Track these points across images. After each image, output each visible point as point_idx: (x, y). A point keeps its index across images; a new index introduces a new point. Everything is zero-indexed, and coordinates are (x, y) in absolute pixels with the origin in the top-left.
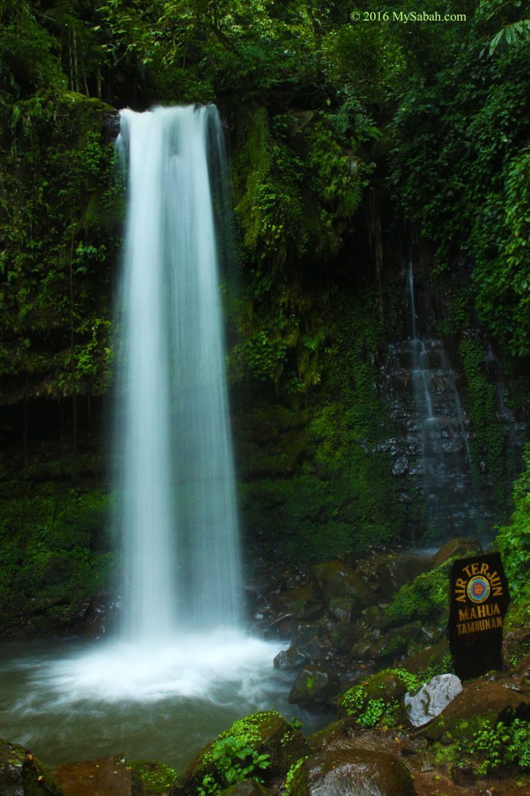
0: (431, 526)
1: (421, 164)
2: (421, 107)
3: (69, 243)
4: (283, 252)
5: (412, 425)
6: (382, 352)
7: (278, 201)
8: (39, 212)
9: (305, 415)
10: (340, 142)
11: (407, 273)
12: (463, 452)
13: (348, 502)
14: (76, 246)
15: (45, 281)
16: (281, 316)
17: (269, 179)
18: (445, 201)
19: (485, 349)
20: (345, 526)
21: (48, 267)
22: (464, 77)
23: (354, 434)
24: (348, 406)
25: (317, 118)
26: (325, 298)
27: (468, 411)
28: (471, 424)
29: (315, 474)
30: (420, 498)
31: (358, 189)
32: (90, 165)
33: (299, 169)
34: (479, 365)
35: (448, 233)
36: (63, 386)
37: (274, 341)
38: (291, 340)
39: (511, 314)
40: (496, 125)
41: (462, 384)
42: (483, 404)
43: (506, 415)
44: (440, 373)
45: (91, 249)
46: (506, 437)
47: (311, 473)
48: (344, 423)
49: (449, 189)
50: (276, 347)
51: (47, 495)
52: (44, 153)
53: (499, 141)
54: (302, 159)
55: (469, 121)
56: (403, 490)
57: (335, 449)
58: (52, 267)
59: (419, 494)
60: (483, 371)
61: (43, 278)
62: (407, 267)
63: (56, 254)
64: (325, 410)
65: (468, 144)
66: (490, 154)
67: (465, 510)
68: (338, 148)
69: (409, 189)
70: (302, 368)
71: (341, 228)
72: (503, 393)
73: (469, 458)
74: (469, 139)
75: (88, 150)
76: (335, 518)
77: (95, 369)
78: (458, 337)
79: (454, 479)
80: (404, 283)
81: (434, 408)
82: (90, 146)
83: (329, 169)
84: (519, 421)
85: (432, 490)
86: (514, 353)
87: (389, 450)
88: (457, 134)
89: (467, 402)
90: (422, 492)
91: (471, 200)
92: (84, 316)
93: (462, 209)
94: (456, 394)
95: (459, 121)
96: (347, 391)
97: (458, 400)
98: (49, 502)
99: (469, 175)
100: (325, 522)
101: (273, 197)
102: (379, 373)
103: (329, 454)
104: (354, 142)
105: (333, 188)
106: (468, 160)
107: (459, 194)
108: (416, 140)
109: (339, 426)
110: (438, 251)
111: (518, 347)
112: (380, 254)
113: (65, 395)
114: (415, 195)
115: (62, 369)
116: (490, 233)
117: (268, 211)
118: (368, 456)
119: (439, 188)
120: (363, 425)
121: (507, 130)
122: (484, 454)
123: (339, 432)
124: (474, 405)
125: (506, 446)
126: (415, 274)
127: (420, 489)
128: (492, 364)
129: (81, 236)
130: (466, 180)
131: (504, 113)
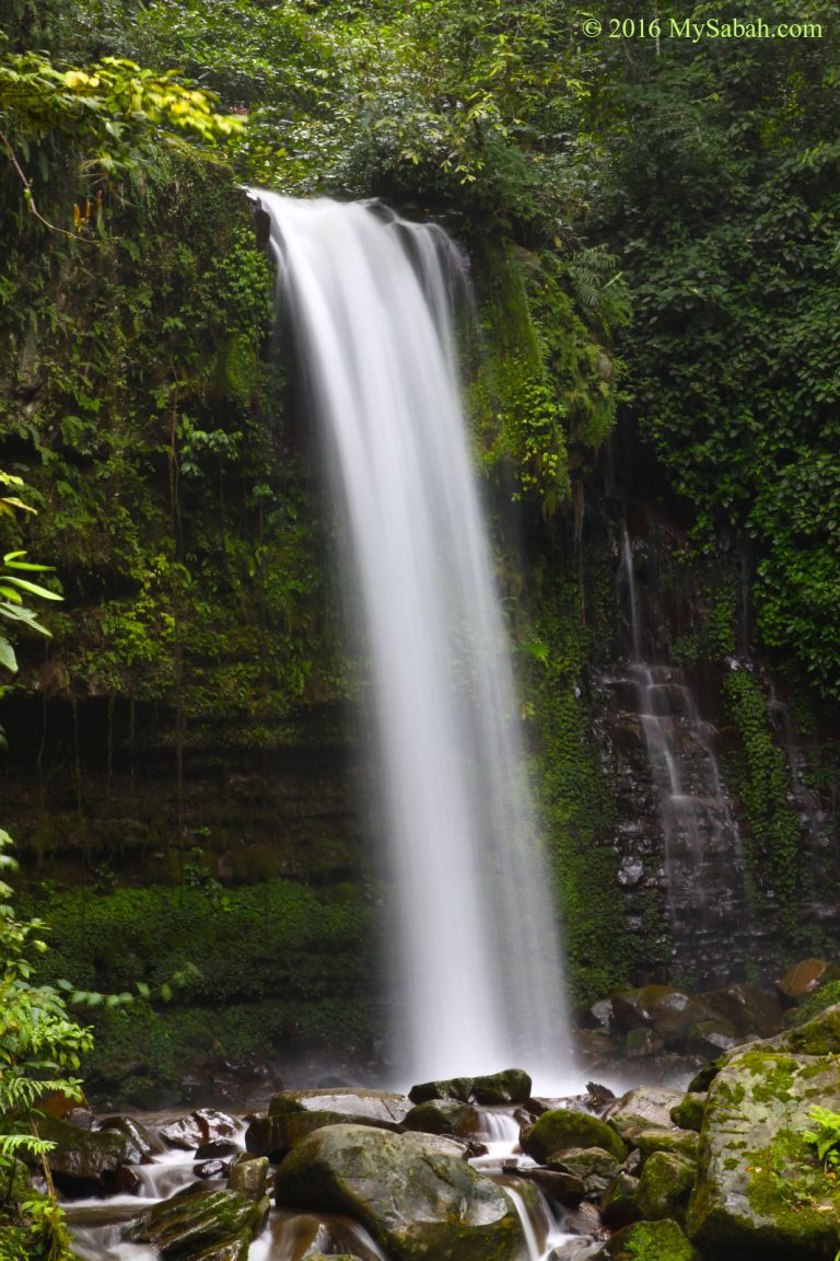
5: (647, 803)
6: (585, 678)
10: (584, 319)
11: (621, 549)
12: (730, 854)
19: (766, 691)
25: (546, 267)
27: (736, 789)
28: (742, 809)
30: (661, 926)
31: (613, 403)
34: (765, 714)
35: (725, 495)
36: (92, 674)
41: (728, 743)
42: (768, 777)
46: (804, 832)
56: (634, 911)
59: (661, 920)
60: (768, 727)
62: (619, 538)
67: (729, 947)
68: (584, 328)
73: (739, 864)
74: (773, 354)
77: (150, 652)
78: (722, 667)
80: (616, 563)
81: (682, 780)
87: (610, 844)
90: (666, 916)
91: (766, 452)
95: (756, 321)
102: (588, 712)
104: (606, 325)
106: (765, 385)
107: (744, 439)
112: (581, 510)
113: (94, 693)
115: (95, 643)
117: (542, 431)
118: (582, 851)
120: (573, 799)
124: (749, 779)
125: (802, 846)
126: (636, 554)
127: (662, 911)
128: (779, 715)
129: (187, 404)
130: (760, 416)
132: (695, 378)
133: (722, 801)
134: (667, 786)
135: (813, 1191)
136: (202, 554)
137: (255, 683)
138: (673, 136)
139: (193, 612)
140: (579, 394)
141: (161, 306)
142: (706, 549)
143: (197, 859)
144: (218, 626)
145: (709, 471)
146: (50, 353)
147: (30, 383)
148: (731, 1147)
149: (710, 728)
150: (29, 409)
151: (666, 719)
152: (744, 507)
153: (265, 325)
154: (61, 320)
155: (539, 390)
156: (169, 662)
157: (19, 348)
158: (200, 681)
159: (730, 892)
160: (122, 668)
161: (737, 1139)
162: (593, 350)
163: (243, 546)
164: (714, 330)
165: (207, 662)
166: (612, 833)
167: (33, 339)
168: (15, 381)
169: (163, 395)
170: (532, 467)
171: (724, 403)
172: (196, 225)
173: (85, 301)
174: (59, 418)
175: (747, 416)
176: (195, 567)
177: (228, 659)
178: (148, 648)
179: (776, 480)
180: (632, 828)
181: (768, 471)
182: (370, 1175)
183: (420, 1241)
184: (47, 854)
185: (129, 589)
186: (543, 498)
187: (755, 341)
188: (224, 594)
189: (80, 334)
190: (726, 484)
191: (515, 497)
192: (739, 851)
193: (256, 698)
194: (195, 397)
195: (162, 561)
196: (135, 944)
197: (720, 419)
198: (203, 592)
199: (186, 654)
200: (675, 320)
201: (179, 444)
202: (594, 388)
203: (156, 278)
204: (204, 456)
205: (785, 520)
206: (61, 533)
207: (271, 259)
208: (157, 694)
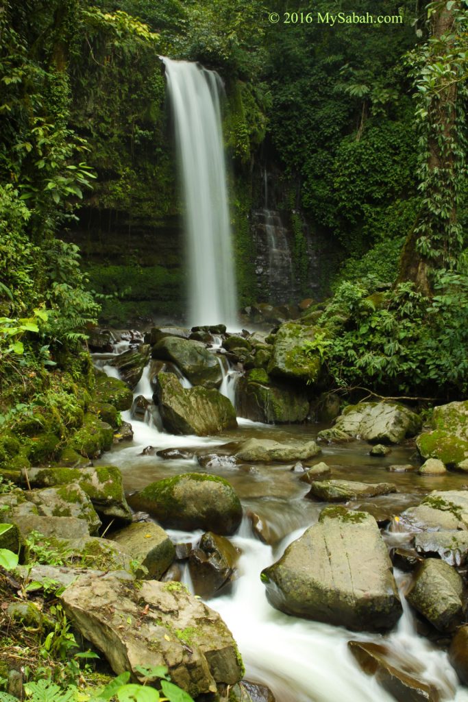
2: (297, 98)
3: (130, 125)
6: (250, 213)
10: (258, 105)
12: (288, 267)
18: (297, 146)
19: (303, 221)
22: (314, 88)
27: (291, 248)
28: (293, 254)
31: (265, 131)
32: (156, 87)
34: (302, 227)
35: (296, 161)
36: (105, 202)
40: (334, 121)
41: (290, 235)
42: (301, 246)
43: (310, 251)
45: (146, 132)
46: (310, 262)
53: (334, 129)
60: (302, 231)
62: (263, 172)
68: (258, 107)
72: (310, 242)
73: (291, 270)
74: (313, 120)
78: (290, 212)
80: (262, 179)
81: (276, 244)
84: (316, 255)
86: (324, 224)
89: (292, 244)
91: (308, 149)
92: (122, 164)
93: (303, 152)
94: (285, 240)
95: (309, 109)
102: (250, 223)
104: (264, 107)
106: (310, 129)
107: (302, 145)
110: (287, 169)
111: (327, 223)
115: (106, 193)
117: (243, 138)
121: (338, 124)
122: (298, 269)
124: (296, 246)
125: (309, 266)
126: (268, 177)
127: (267, 282)
128: (305, 228)
129: (137, 122)
130: (308, 138)
131: (338, 117)
132: (289, 125)
133: (287, 252)
134: (271, 246)
135: (303, 363)
136: (139, 168)
137: (153, 208)
138: (289, 49)
139: (136, 185)
140: (255, 127)
141: (131, 91)
142: (289, 177)
143: (134, 258)
144: (143, 190)
145: (291, 154)
146: (97, 103)
147: (91, 112)
148: (281, 349)
149: (286, 230)
150: (90, 120)
151: (273, 227)
152: (301, 165)
153: (162, 99)
154: (101, 93)
155: (243, 125)
156: (128, 200)
157: (88, 101)
158: (137, 206)
159: (287, 278)
160: (114, 200)
161: (283, 347)
162: (260, 114)
163: (152, 166)
164: (296, 111)
165: (140, 200)
166: (255, 259)
167: (92, 98)
168: (86, 111)
169: (130, 118)
170: (239, 149)
171: (297, 134)
172: (143, 67)
173: (108, 87)
174: (98, 124)
175: (304, 138)
176: (137, 172)
177: (146, 200)
178: (122, 195)
179: (311, 158)
180: (261, 258)
181: (309, 155)
182: (179, 351)
183: (192, 370)
184: (90, 254)
185: (117, 177)
186: (242, 158)
187: (308, 115)
188: (145, 181)
189: (106, 98)
190: (296, 158)
191: (234, 157)
192: (291, 266)
193: (154, 212)
194: (140, 120)
195: (127, 169)
196: (115, 282)
197: (296, 138)
198: (139, 179)
199: (133, 198)
200: (285, 107)
201: (134, 134)
202: (259, 126)
203: (130, 82)
204: (142, 138)
205: (312, 170)
206: (98, 159)
207: (165, 79)
208: (124, 209)
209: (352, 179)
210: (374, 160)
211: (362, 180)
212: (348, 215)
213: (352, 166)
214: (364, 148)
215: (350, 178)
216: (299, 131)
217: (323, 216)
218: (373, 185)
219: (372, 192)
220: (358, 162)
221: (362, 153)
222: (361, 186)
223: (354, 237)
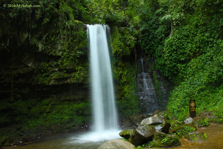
0: (148, 110)
1: (146, 39)
2: (146, 28)
3: (76, 51)
4: (121, 55)
5: (144, 90)
6: (137, 75)
7: (121, 44)
8: (69, 44)
9: (123, 87)
10: (130, 34)
11: (141, 60)
12: (154, 95)
13: (131, 105)
14: (77, 52)
15: (70, 58)
16: (119, 67)
17: (119, 40)
18: (150, 46)
19: (158, 75)
20: (131, 110)
21: (70, 56)
22: (154, 23)
23: (132, 92)
24: (131, 86)
25: (126, 29)
26: (127, 64)
27: (154, 87)
28: (155, 90)
29: (125, 99)
30: (145, 104)
31: (134, 43)
32: (82, 35)
33: (123, 38)
34: (157, 78)
35: (151, 52)
36: (72, 80)
37: (118, 72)
38: (121, 72)
39: (164, 68)
40: (161, 33)
41: (153, 81)
42: (158, 85)
43: (162, 87)
44: (149, 79)
45: (81, 52)
46: (162, 92)
47: (124, 99)
48: (130, 89)
49: (151, 44)
50: (118, 73)
51: (66, 104)
52: (71, 32)
53: (162, 36)
54: (124, 37)
55: (155, 32)
56: (142, 103)
57: (129, 94)
58: (71, 55)
59: (145, 103)
60: (158, 79)
61: (69, 58)
62: (141, 58)
63: (72, 53)
64: (127, 87)
65: (155, 36)
66: (160, 38)
67: (154, 106)
68: (130, 35)
69: (143, 43)
70: (122, 78)
71: (130, 50)
72: (162, 83)
73: (155, 96)
74: (155, 35)
75: (81, 32)
76: (129, 108)
77: (79, 77)
78: (152, 72)
79: (152, 100)
80: (141, 62)
81: (148, 86)
82: (82, 31)
83: (129, 39)
84: (165, 89)
85: (148, 102)
86: (165, 75)
87: (139, 95)
88: (153, 33)
89: (154, 85)
90: (146, 103)
91: (155, 46)
92: (77, 66)
93: (153, 48)
94: (152, 84)
95: (153, 31)
96: (131, 83)
97: (152, 85)
98: (67, 106)
99: (155, 41)
100: (127, 109)
101: (120, 44)
102: (136, 79)
103: (128, 95)
104: (133, 34)
105: (129, 42)
106: (154, 39)
107: (153, 45)
108: (145, 34)
109: (129, 90)
110: (149, 56)
111: (166, 74)
112: (136, 56)
113: (72, 83)
114: (144, 45)
115: (72, 77)
116: (160, 53)
117: (119, 46)
118: (135, 96)
119: (149, 43)
120: (134, 90)
121: (163, 34)
122: (158, 95)
123: (129, 91)
124: (156, 86)
125: (162, 94)
126: (143, 60)
127: (145, 102)
128: (159, 78)
129: (78, 49)
130: (154, 42)
131: (163, 31)
132: (145, 39)
134: (146, 87)
142: (150, 59)
145: (149, 50)
146: (61, 46)
147: (60, 49)
150: (61, 52)
151: (146, 79)
152: (153, 53)
155: (118, 42)
156: (82, 78)
157: (58, 46)
158: (86, 80)
159: (154, 100)
160: (75, 80)
162: (131, 37)
168: (58, 49)
170: (119, 51)
174: (64, 53)
192: (155, 95)
195: (80, 67)
196: (82, 109)
199: (84, 77)
201: (77, 54)
204: (80, 55)
208: (80, 82)
209: (170, 54)
210: (178, 43)
211: (175, 54)
212: (172, 70)
213: (169, 48)
214: (173, 40)
215: (169, 54)
216: (150, 41)
217: (164, 72)
218: (180, 55)
219: (180, 58)
220: (171, 46)
221: (172, 42)
222: (175, 56)
223: (177, 79)
